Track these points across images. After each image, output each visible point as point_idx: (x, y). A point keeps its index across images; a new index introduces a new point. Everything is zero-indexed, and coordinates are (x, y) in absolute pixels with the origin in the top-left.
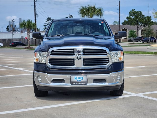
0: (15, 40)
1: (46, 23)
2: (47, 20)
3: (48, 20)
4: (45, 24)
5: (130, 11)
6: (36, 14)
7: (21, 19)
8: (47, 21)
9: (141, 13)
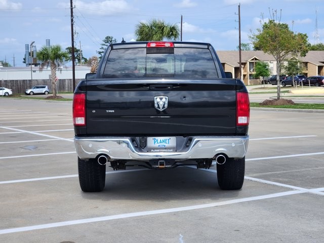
0: (36, 83)
1: (102, 48)
2: (105, 41)
3: (108, 42)
4: (101, 50)
5: (266, 23)
6: (74, 32)
7: (48, 42)
8: (104, 43)
9: (287, 27)
